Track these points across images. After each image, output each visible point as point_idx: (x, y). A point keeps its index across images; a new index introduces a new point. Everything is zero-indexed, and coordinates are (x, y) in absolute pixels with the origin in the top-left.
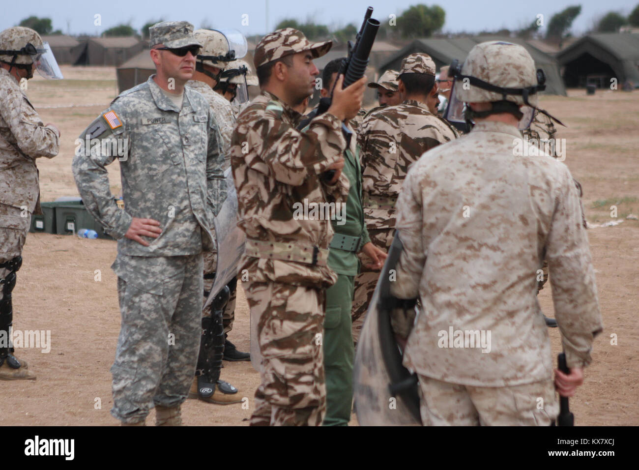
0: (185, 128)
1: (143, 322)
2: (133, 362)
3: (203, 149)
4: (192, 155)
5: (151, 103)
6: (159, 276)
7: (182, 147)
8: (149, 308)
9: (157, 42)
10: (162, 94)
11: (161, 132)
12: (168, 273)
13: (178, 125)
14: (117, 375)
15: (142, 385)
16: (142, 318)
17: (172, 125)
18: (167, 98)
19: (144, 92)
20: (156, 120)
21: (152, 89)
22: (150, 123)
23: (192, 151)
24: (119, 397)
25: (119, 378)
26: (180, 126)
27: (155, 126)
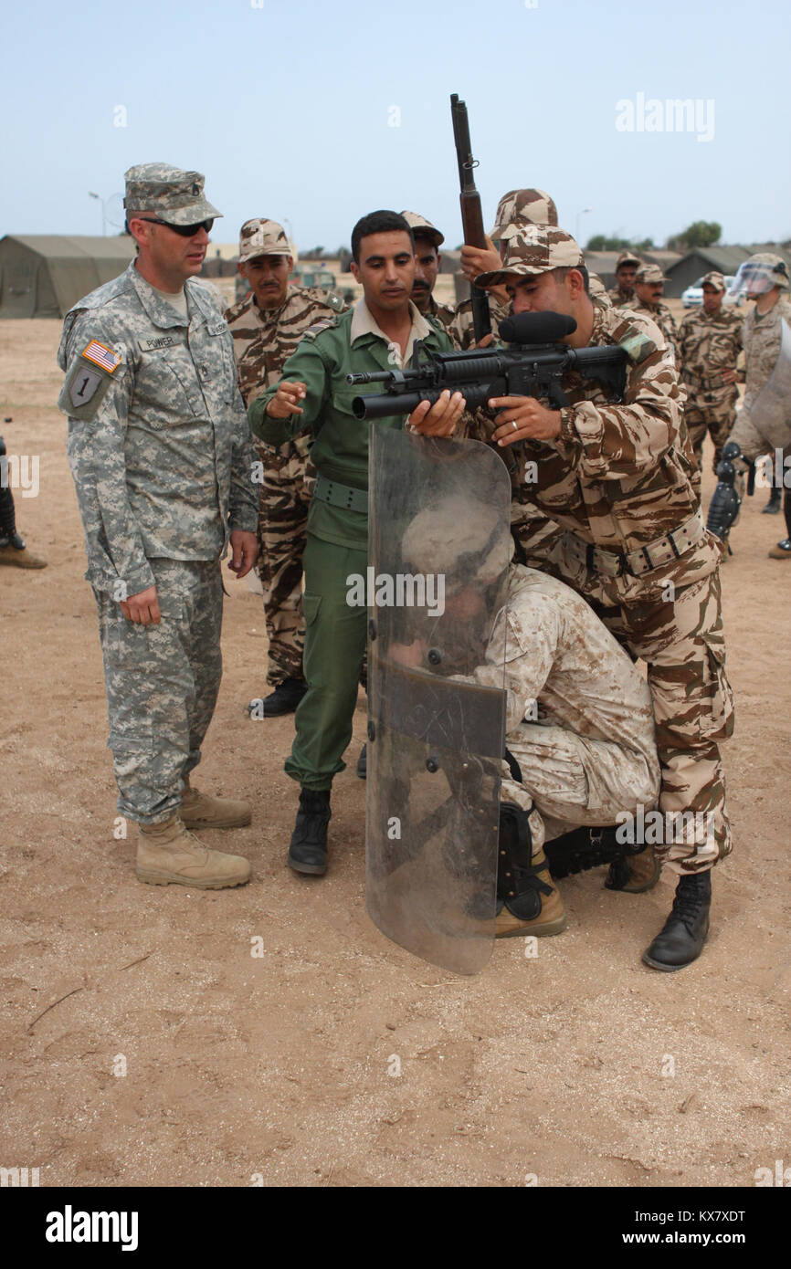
0: (199, 352)
1: (155, 663)
2: (144, 726)
3: (228, 382)
4: (215, 396)
5: (142, 316)
6: (175, 587)
7: (200, 384)
8: (163, 640)
9: (142, 207)
10: (156, 297)
11: (171, 361)
12: (187, 581)
13: (189, 348)
14: (122, 751)
15: (165, 758)
16: (153, 657)
17: (182, 348)
18: (166, 303)
19: (128, 298)
20: (159, 342)
21: (139, 290)
22: (152, 347)
23: (214, 389)
24: (128, 785)
25: (125, 754)
26: (192, 350)
27: (160, 351)
